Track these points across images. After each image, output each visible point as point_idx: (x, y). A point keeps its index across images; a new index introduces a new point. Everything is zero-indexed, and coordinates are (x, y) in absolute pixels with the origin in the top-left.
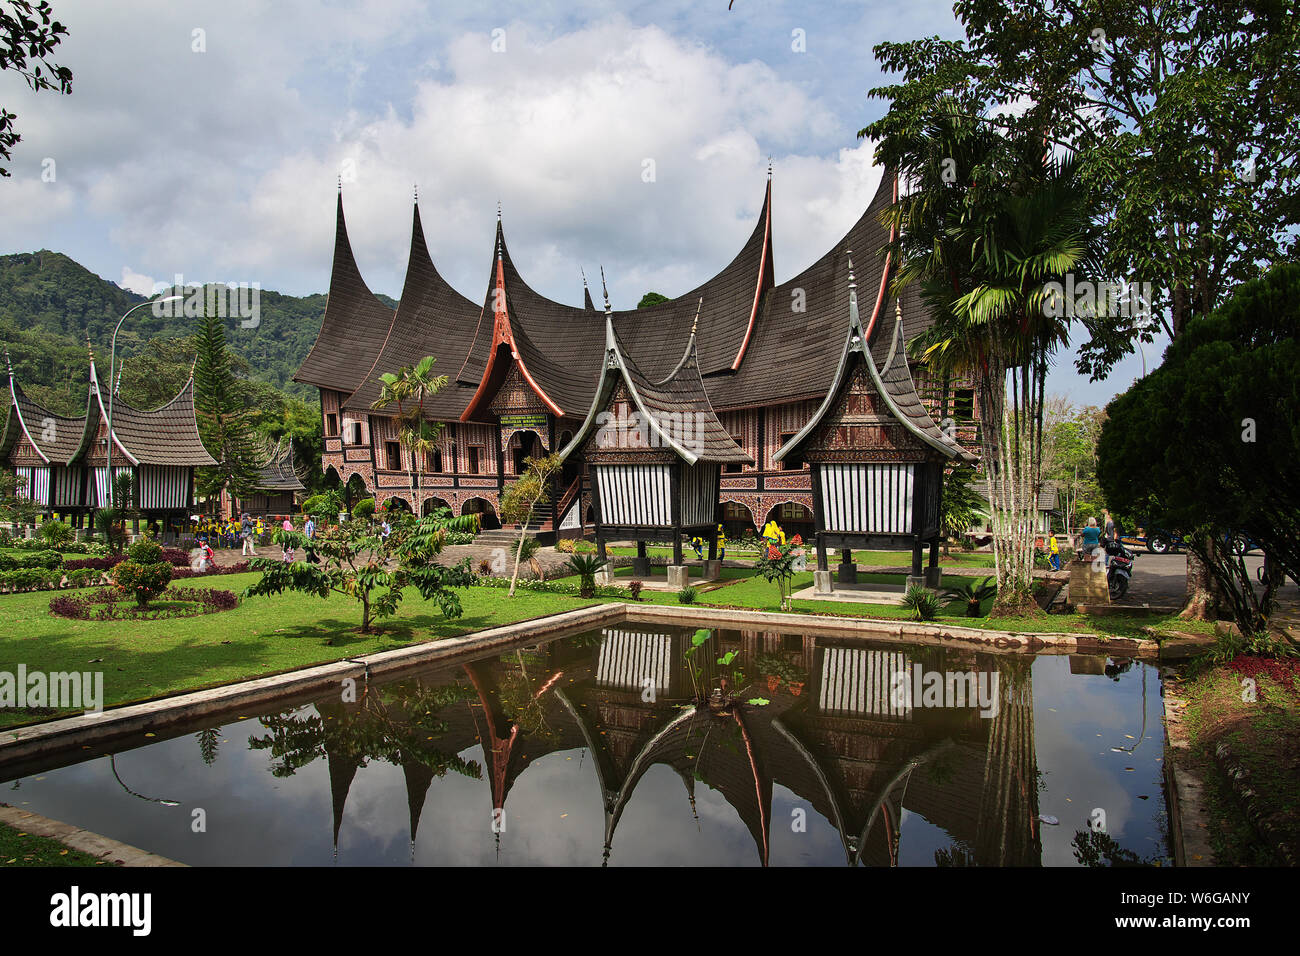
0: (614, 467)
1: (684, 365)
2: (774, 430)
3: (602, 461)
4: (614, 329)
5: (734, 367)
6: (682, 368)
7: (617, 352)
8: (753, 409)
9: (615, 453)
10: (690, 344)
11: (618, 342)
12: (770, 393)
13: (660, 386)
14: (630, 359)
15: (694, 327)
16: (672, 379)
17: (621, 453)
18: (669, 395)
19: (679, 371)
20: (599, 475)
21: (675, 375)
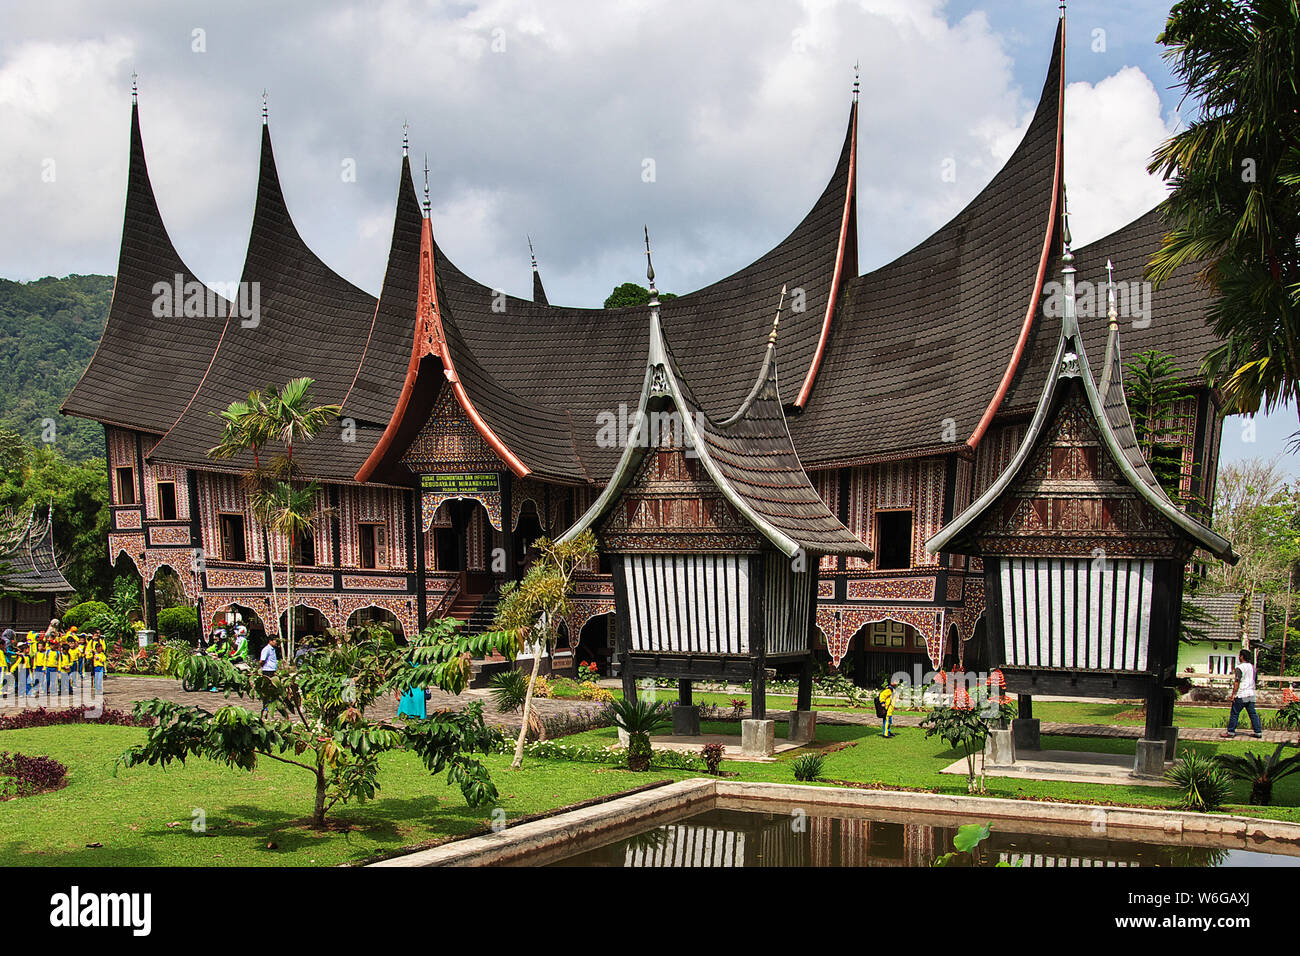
0: (654, 557)
1: (758, 394)
2: (865, 504)
3: (636, 548)
4: (662, 330)
5: (798, 403)
6: (756, 398)
7: (667, 369)
8: (832, 472)
9: (657, 535)
10: (767, 361)
11: (669, 352)
12: (860, 446)
13: (725, 428)
14: (684, 381)
15: (774, 334)
16: (742, 417)
17: (668, 535)
18: (739, 442)
19: (752, 403)
20: (628, 570)
21: (746, 411)
